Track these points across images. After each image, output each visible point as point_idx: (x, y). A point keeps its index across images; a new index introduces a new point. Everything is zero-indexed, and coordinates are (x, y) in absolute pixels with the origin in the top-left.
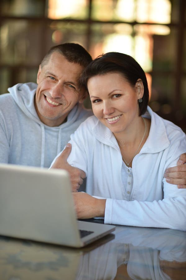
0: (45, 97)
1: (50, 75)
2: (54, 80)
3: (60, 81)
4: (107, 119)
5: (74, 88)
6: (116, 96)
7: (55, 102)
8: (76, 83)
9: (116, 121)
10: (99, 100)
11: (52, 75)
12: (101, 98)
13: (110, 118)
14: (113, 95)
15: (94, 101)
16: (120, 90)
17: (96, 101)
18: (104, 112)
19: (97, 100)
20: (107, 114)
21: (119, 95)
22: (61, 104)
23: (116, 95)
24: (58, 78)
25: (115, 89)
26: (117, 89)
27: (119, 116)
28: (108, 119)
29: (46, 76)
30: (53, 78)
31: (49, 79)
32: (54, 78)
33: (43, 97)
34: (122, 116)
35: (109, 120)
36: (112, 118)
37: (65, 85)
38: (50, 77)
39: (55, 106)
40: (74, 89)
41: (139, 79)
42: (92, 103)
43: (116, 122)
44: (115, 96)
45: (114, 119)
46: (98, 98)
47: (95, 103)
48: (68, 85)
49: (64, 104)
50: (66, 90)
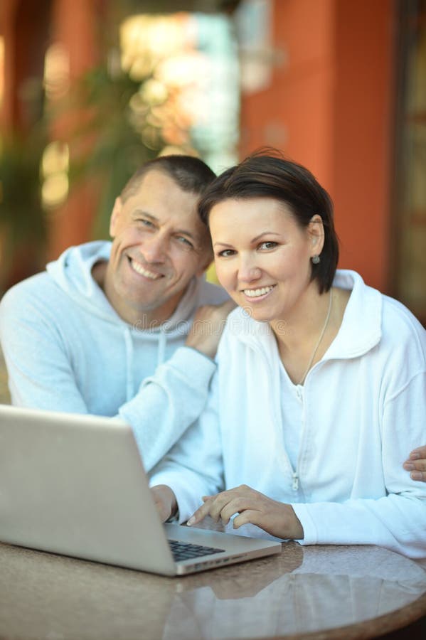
0: (130, 259)
1: (142, 217)
2: (150, 228)
3: (163, 231)
4: (243, 291)
5: (190, 244)
6: (267, 246)
7: (152, 271)
8: (195, 233)
9: (262, 297)
10: (232, 252)
11: (147, 215)
12: (237, 247)
13: (250, 289)
14: (261, 244)
15: (221, 254)
16: (277, 234)
17: (225, 254)
18: (240, 276)
19: (227, 250)
20: (245, 281)
21: (273, 244)
22: (163, 276)
23: (266, 242)
24: (160, 223)
25: (265, 231)
26: (271, 230)
27: (269, 287)
28: (246, 292)
29: (135, 219)
30: (148, 223)
31: (141, 224)
32: (151, 224)
33: (126, 261)
34: (277, 287)
35: (248, 293)
36: (255, 289)
37: (172, 238)
38: (142, 220)
39: (150, 279)
40: (190, 247)
41: (316, 217)
42: (216, 257)
43: (264, 299)
44: (264, 246)
45: (258, 292)
46: (230, 246)
47: (222, 258)
48: (178, 237)
49: (169, 277)
50: (174, 247)
